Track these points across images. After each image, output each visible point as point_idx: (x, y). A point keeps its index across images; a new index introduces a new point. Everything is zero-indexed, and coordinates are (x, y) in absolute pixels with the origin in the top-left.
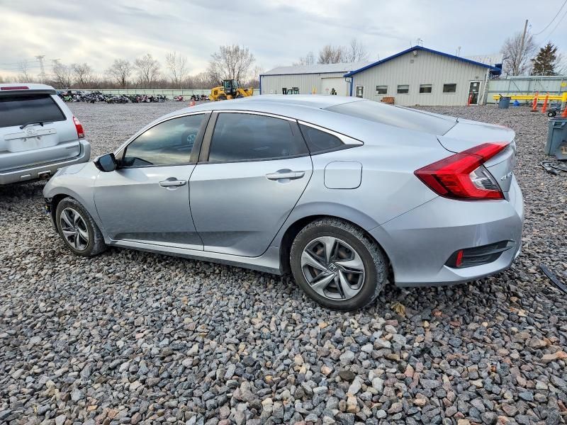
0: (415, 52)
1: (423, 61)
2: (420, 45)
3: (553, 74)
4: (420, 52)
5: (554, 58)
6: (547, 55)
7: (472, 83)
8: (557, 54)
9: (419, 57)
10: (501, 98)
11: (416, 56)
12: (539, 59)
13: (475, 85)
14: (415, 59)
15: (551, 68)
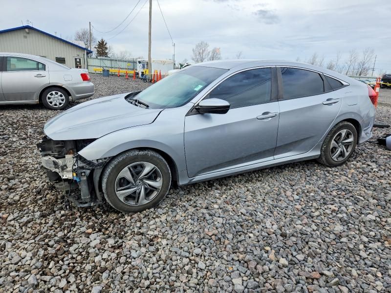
0: (27, 30)
1: (33, 38)
2: (31, 25)
3: (108, 57)
4: (31, 31)
5: (106, 48)
6: (102, 46)
7: (76, 59)
8: (108, 46)
9: (30, 35)
10: (104, 71)
11: (28, 33)
12: (98, 47)
13: (78, 60)
14: (28, 35)
15: (106, 54)
